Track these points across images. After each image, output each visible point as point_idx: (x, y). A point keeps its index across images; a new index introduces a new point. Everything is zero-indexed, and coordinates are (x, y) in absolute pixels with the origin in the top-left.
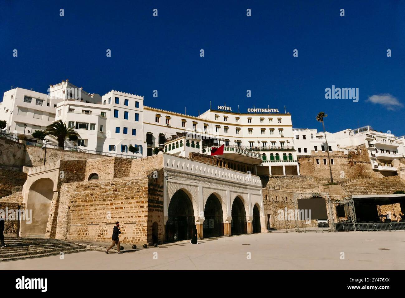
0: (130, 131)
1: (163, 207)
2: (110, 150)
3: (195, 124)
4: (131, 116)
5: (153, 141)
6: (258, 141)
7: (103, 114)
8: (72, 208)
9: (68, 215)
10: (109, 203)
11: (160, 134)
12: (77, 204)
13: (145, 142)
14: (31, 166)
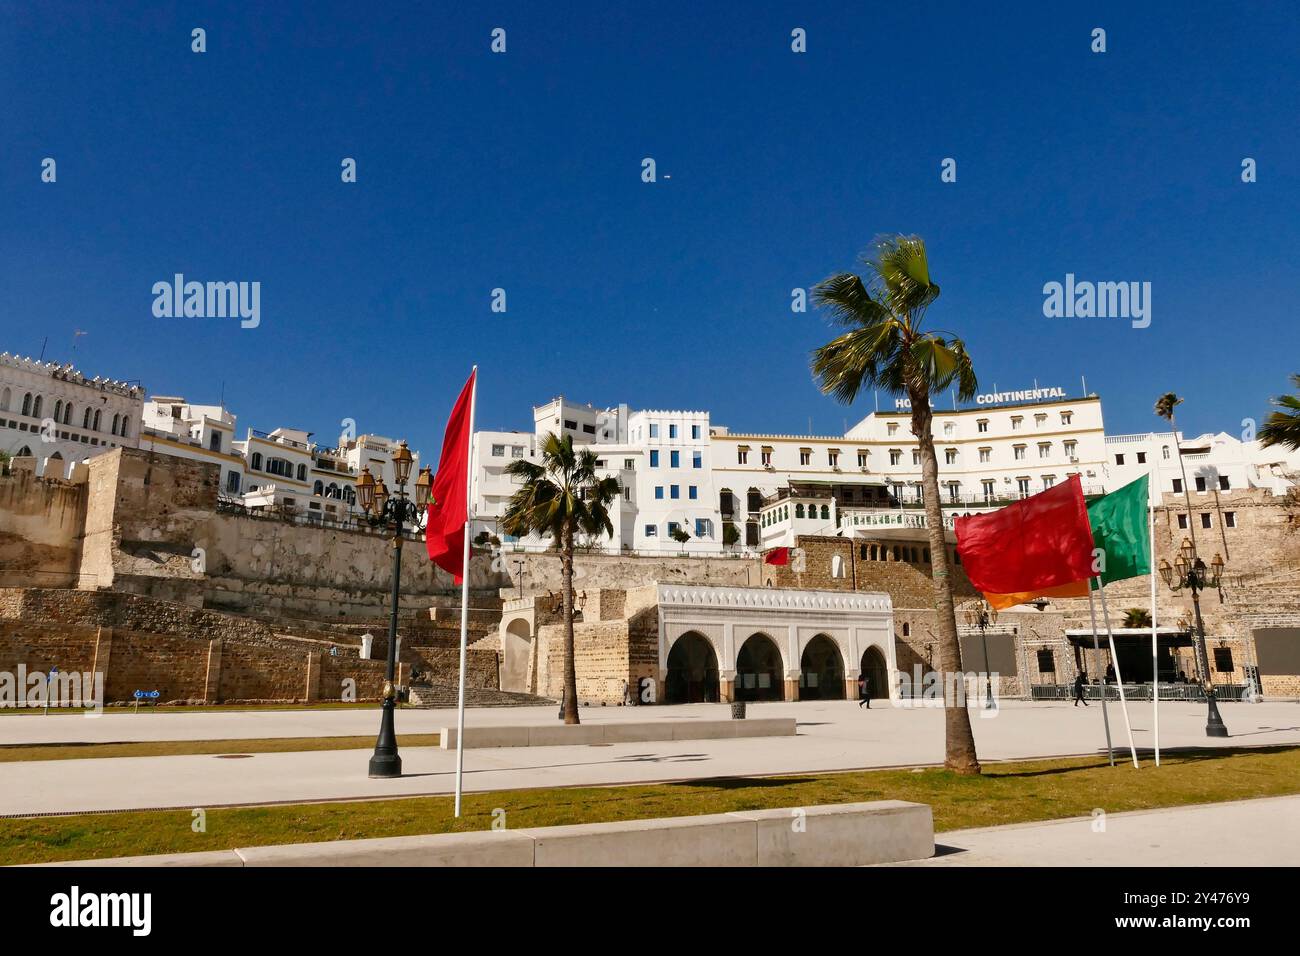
0: (684, 492)
1: (657, 658)
2: (648, 535)
3: (833, 455)
4: (686, 458)
5: (735, 507)
6: (1006, 479)
7: (629, 463)
8: (551, 658)
9: (548, 667)
10: (589, 652)
11: (751, 489)
12: (556, 653)
13: (717, 512)
14: (511, 586)
